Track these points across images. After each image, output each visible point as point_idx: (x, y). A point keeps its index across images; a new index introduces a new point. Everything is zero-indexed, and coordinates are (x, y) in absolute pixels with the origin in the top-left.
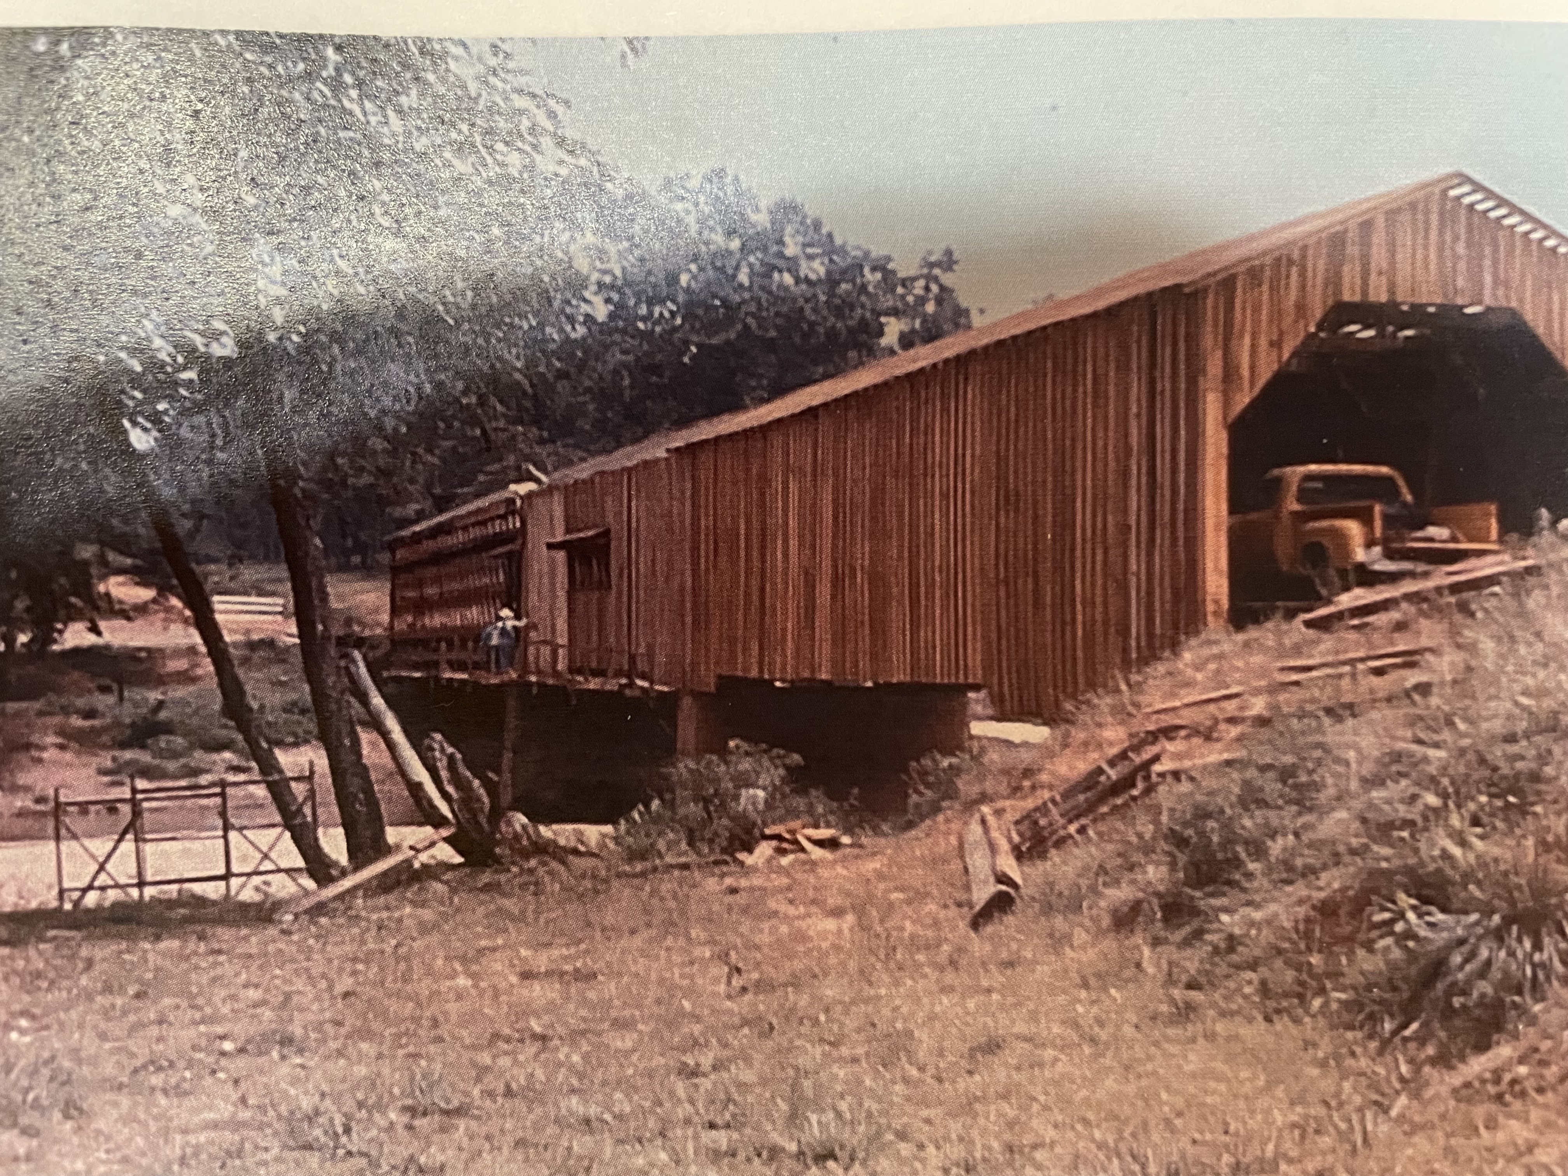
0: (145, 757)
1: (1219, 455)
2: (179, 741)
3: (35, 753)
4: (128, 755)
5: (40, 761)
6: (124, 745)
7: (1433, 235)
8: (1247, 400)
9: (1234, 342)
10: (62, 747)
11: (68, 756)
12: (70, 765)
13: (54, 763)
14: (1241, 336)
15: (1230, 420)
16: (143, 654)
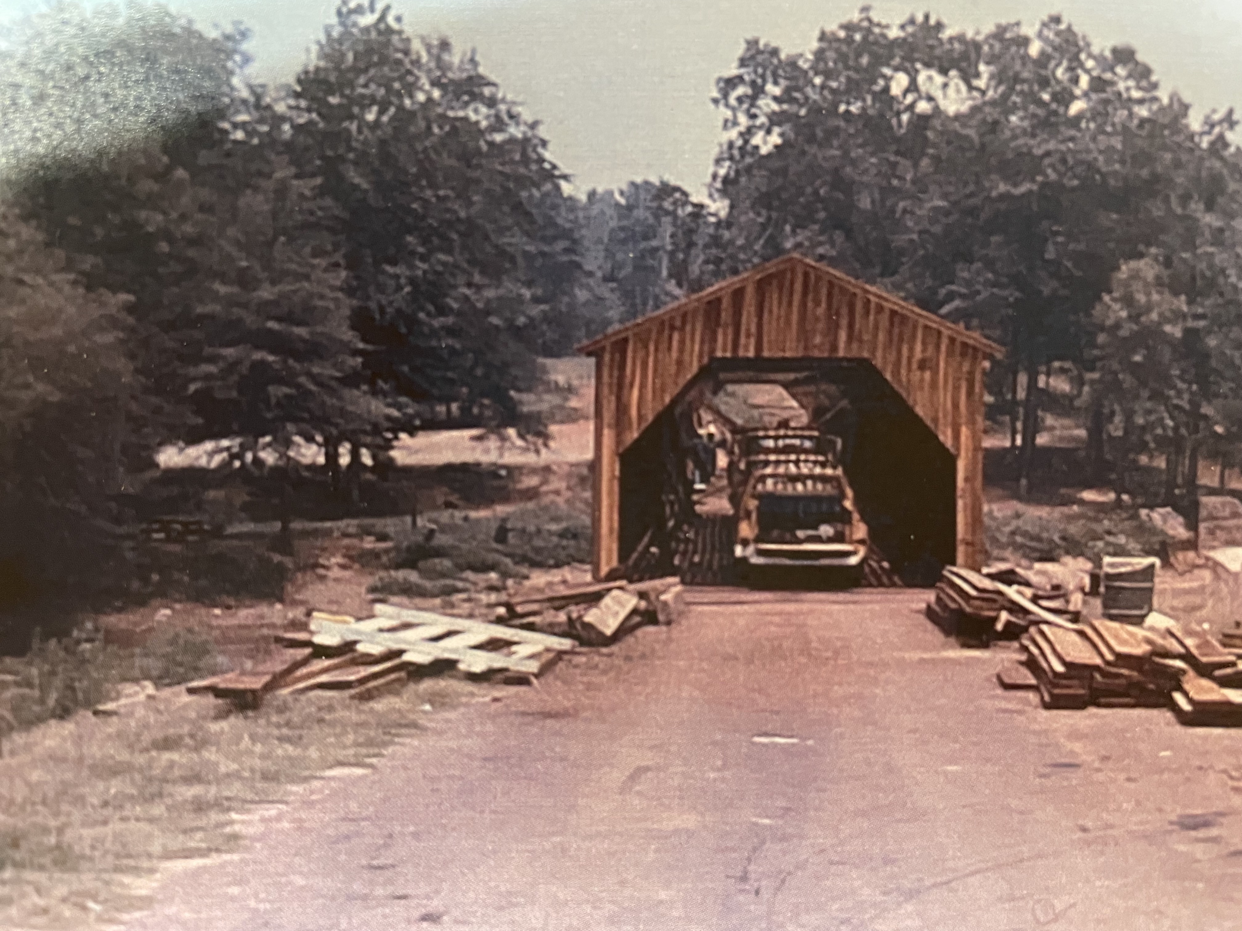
0: (413, 576)
1: (613, 477)
2: (447, 563)
3: (321, 571)
4: (401, 575)
5: (322, 578)
6: (398, 566)
7: (797, 298)
8: (636, 435)
9: (625, 391)
10: (343, 567)
11: (347, 574)
12: (349, 581)
13: (337, 580)
14: (632, 385)
15: (621, 450)
16: (503, 472)
